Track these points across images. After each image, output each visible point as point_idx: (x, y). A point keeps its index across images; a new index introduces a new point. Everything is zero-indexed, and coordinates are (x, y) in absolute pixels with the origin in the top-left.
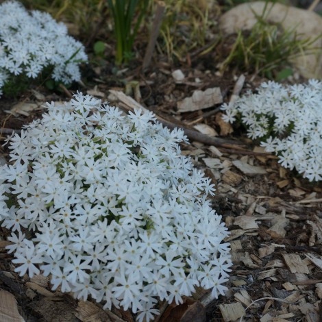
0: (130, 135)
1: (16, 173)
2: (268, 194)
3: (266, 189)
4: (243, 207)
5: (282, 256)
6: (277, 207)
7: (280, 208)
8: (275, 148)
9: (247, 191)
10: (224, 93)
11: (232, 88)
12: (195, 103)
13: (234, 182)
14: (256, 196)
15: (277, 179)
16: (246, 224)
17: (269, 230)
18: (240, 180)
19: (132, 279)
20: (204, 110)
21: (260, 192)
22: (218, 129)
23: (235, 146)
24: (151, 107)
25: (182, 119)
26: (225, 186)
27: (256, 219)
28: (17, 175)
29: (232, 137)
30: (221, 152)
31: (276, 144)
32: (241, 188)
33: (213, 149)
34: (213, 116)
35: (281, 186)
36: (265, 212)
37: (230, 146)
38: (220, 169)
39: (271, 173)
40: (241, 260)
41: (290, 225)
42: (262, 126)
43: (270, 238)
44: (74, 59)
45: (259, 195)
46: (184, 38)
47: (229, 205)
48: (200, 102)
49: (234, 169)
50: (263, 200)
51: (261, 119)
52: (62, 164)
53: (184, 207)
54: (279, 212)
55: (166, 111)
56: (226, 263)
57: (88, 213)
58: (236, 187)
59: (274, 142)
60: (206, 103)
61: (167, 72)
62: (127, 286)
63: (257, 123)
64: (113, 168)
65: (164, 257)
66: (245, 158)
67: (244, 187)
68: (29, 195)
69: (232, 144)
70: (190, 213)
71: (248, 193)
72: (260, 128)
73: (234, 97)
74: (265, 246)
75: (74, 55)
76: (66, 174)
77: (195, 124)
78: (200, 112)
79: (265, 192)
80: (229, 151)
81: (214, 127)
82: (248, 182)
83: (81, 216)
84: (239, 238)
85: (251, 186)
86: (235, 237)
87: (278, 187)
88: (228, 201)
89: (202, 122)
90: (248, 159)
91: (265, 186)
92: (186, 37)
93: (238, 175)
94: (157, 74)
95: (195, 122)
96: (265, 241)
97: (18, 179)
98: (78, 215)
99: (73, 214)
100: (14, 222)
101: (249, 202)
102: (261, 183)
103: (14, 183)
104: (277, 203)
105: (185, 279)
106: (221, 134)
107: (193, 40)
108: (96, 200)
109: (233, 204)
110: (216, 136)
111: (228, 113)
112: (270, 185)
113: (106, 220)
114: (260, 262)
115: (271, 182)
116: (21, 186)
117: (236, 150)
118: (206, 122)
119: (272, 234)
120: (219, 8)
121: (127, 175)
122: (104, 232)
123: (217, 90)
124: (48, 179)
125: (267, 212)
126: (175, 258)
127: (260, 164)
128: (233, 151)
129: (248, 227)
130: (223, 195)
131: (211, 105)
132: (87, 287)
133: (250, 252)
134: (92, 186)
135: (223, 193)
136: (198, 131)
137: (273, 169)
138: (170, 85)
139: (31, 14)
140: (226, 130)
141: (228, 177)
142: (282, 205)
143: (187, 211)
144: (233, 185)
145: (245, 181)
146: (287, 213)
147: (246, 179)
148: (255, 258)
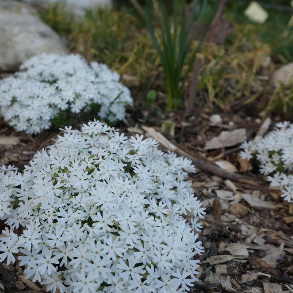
0: (129, 156)
1: (23, 180)
2: (273, 228)
3: (272, 223)
4: (242, 237)
5: (262, 284)
6: (277, 240)
7: (280, 241)
8: (280, 182)
9: (251, 222)
10: (249, 134)
11: (258, 130)
12: (221, 142)
13: (240, 214)
14: (260, 228)
15: (285, 215)
16: (236, 250)
17: (260, 259)
18: (246, 212)
19: (91, 277)
20: (227, 148)
21: (265, 225)
22: (238, 166)
23: (251, 182)
24: (181, 144)
25: (207, 156)
26: (230, 216)
27: (248, 247)
28: (23, 181)
29: (250, 174)
30: (236, 186)
31: (282, 179)
32: (246, 220)
33: (229, 183)
34: (234, 154)
35: (288, 222)
36: (263, 244)
37: (246, 181)
38: (230, 201)
39: (280, 209)
40: (220, 282)
41: (285, 258)
42: (273, 162)
43: (258, 267)
44: (118, 100)
45: (264, 228)
46: (230, 89)
47: (228, 233)
48: (225, 141)
49: (243, 202)
50: (266, 232)
51: (273, 156)
52: (59, 174)
53: (158, 221)
54: (277, 245)
55: (194, 148)
56: (189, 277)
57: (69, 217)
58: (241, 218)
59: (281, 177)
60: (230, 142)
61: (206, 116)
62: (86, 283)
63: (269, 160)
64: (102, 181)
65: (127, 262)
66: (256, 193)
67: (249, 219)
68: (29, 198)
69: (249, 179)
70: (163, 227)
71: (253, 225)
72: (270, 164)
73: (258, 138)
74: (249, 273)
75: (118, 97)
76: (59, 182)
77: (217, 160)
78: (223, 150)
79: (270, 225)
80: (244, 185)
81: (236, 164)
82: (254, 215)
83: (63, 218)
84: (227, 263)
85: (255, 219)
86: (222, 261)
87: (285, 222)
88: (229, 229)
89: (224, 159)
90: (260, 195)
91: (271, 220)
92: (232, 88)
93: (245, 208)
94: (197, 118)
95: (217, 158)
96: (253, 269)
97: (22, 184)
98: (60, 217)
99: (55, 215)
100: (15, 220)
101: (250, 233)
102: (267, 217)
103: (19, 187)
104: (277, 236)
105: (141, 285)
106: (241, 171)
107: (239, 91)
108: (81, 206)
109: (233, 233)
110: (236, 173)
111: (246, 150)
112: (277, 219)
113: (80, 223)
114: (239, 287)
115: (277, 216)
116: (24, 190)
117: (251, 185)
118: (228, 158)
119: (263, 264)
120: (273, 66)
121: (112, 187)
122: (76, 232)
123: (243, 131)
124: (44, 185)
125: (266, 243)
126: (137, 265)
127: (273, 200)
128: (248, 186)
129: (237, 254)
130: (225, 224)
131: (234, 144)
132: (56, 281)
133: (233, 276)
134: (80, 195)
135: (227, 222)
136: (218, 166)
137: (284, 205)
138: (204, 127)
139: (89, 65)
140: (246, 167)
141: (235, 208)
142: (283, 239)
143: (161, 224)
144: (238, 216)
145: (251, 214)
146: (285, 247)
147: (253, 212)
148: (235, 283)
